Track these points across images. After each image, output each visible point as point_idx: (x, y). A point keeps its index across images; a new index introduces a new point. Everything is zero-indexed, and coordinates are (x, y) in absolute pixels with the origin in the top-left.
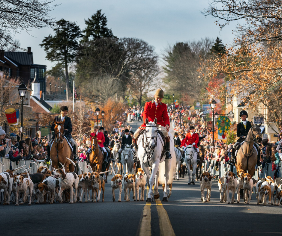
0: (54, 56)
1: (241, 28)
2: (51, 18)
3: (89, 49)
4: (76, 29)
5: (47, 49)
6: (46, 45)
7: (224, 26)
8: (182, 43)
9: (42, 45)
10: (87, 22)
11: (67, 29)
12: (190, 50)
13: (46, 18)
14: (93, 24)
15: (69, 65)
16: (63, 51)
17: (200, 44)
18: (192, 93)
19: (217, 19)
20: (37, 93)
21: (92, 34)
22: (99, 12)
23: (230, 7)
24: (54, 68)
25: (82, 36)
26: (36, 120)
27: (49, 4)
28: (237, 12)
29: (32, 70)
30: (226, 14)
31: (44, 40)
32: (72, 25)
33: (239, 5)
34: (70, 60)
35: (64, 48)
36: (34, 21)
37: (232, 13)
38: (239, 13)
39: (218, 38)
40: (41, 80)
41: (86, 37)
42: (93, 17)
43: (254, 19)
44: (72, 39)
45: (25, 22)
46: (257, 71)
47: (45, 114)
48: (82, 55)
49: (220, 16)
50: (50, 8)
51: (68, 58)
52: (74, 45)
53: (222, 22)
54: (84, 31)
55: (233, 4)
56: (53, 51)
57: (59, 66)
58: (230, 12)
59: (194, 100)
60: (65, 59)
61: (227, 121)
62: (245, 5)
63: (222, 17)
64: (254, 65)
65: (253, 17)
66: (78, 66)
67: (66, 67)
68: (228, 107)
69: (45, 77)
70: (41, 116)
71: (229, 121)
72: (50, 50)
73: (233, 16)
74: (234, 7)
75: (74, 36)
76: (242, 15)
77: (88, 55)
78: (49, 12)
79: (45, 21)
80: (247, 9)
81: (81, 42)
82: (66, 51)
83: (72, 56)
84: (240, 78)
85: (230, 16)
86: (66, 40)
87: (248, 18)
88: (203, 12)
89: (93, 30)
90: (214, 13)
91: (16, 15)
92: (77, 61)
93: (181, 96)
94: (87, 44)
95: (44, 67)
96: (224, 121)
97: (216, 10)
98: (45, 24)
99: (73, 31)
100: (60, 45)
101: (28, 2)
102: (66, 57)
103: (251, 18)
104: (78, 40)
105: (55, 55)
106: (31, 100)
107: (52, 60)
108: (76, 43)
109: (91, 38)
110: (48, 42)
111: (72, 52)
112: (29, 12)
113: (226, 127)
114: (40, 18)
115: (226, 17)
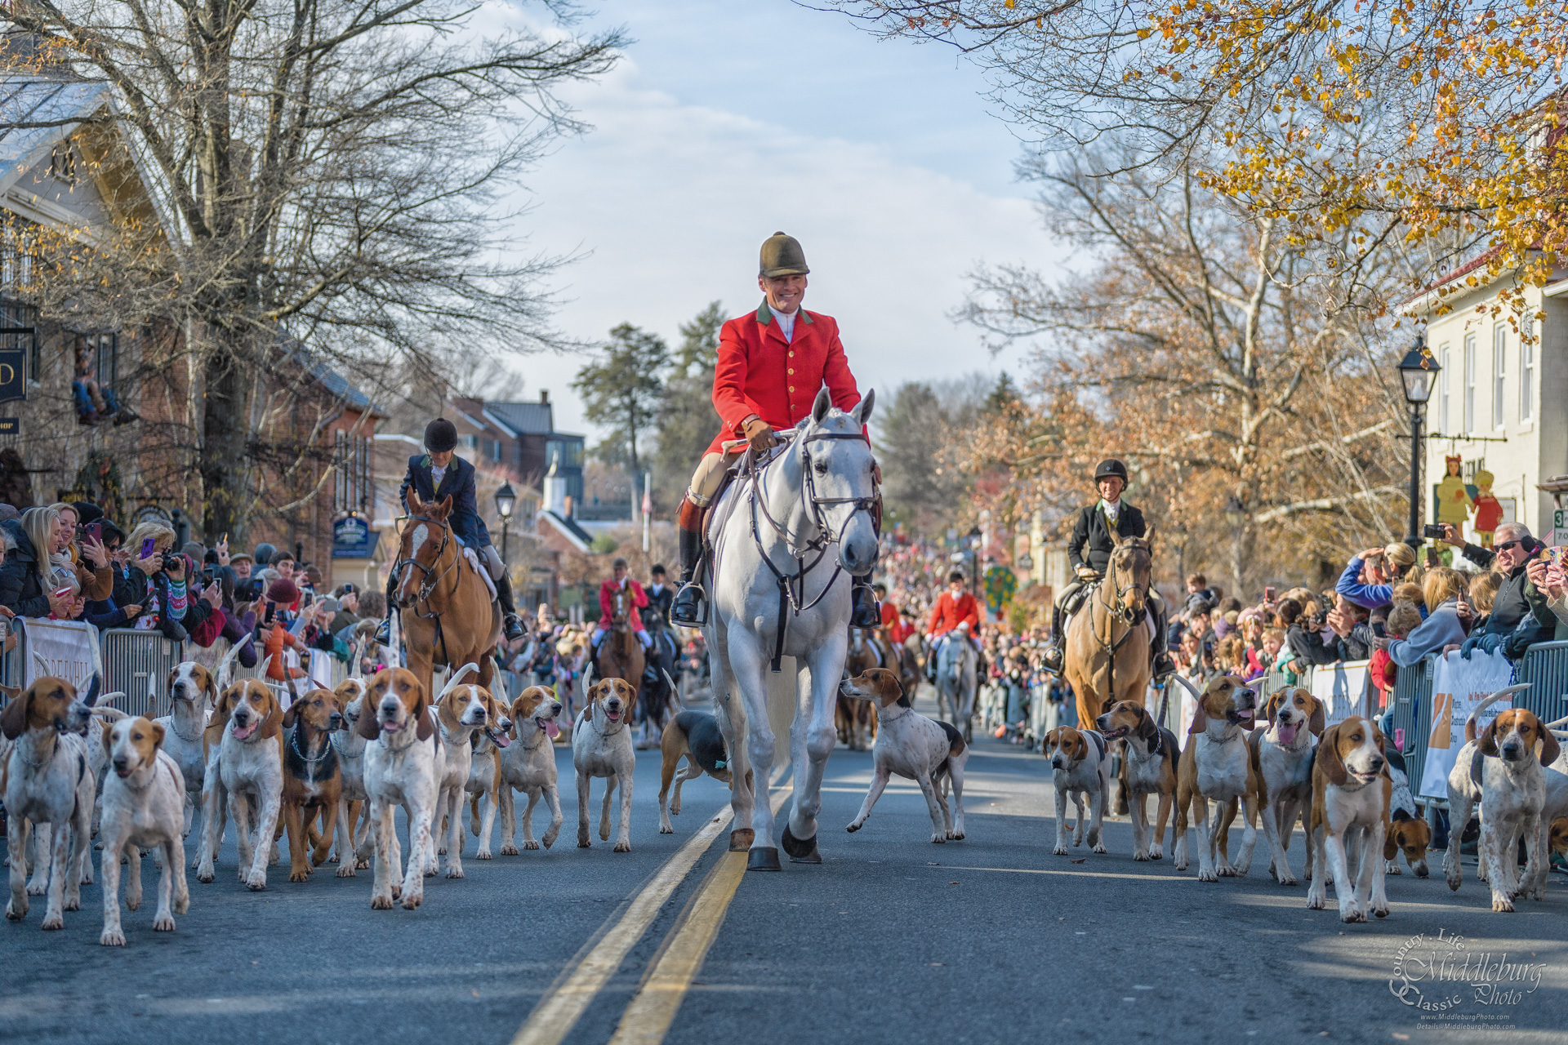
0: (602, 413)
1: (1041, 355)
2: (555, 331)
3: (688, 397)
4: (658, 347)
5: (587, 394)
6: (585, 385)
7: (1000, 348)
8: (917, 386)
9: (575, 386)
10: (686, 332)
11: (636, 348)
12: (936, 403)
13: (544, 332)
14: (700, 336)
15: (641, 434)
16: (626, 400)
17: (960, 386)
18: (938, 507)
19: (985, 331)
20: (557, 501)
21: (697, 360)
22: (714, 308)
23: (1015, 304)
24: (603, 443)
25: (673, 365)
26: (552, 568)
27: (550, 298)
28: (1031, 314)
29: (550, 446)
30: (1005, 321)
31: (582, 374)
32: (647, 339)
33: (1038, 299)
34: (642, 423)
35: (628, 393)
36: (516, 339)
37: (1020, 318)
38: (1038, 318)
39: (1004, 375)
40: (571, 472)
41: (684, 368)
42: (701, 320)
43: (1074, 332)
44: (648, 371)
45: (493, 340)
46: (1077, 460)
47: (575, 554)
48: (673, 411)
49: (992, 324)
50: (551, 308)
51: (637, 417)
52: (651, 385)
53: (996, 339)
54: (678, 354)
55: (1022, 296)
56: (602, 401)
57: (617, 436)
58: (1016, 314)
59: (943, 523)
60: (631, 420)
61: (1009, 579)
62: (1051, 299)
63: (995, 326)
64: (1071, 444)
65: (1072, 327)
66: (662, 436)
67: (633, 439)
68: (1020, 540)
69: (583, 464)
70: (565, 559)
71: (1014, 579)
72: (595, 398)
73: (1021, 325)
74: (1024, 302)
75: (652, 365)
76: (1043, 322)
77: (686, 410)
78: (550, 317)
79: (541, 339)
80: (1056, 307)
81: (670, 379)
82: (633, 402)
83: (648, 414)
84: (1038, 474)
85: (1015, 324)
86: (633, 374)
87: (1060, 330)
88: (951, 313)
89: (700, 350)
90: (976, 318)
91: (473, 322)
92: (661, 427)
93: (912, 514)
94: (684, 384)
95: (580, 439)
96: (1000, 580)
97: (981, 311)
98: (542, 345)
99: (651, 352)
100: (619, 386)
101: (501, 293)
102: (633, 415)
103: (1066, 330)
104: (663, 374)
105: (607, 410)
106: (543, 521)
107: (599, 422)
108: (657, 381)
109: (694, 370)
110: (589, 379)
111: (647, 402)
112: (502, 316)
113: (1006, 594)
114: (528, 330)
115: (1005, 326)
